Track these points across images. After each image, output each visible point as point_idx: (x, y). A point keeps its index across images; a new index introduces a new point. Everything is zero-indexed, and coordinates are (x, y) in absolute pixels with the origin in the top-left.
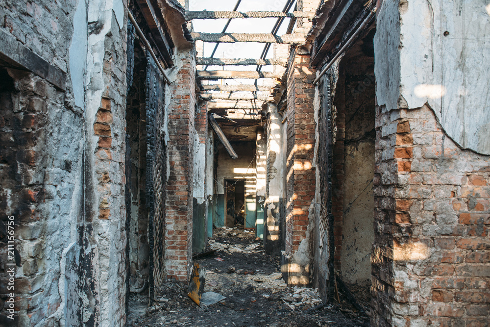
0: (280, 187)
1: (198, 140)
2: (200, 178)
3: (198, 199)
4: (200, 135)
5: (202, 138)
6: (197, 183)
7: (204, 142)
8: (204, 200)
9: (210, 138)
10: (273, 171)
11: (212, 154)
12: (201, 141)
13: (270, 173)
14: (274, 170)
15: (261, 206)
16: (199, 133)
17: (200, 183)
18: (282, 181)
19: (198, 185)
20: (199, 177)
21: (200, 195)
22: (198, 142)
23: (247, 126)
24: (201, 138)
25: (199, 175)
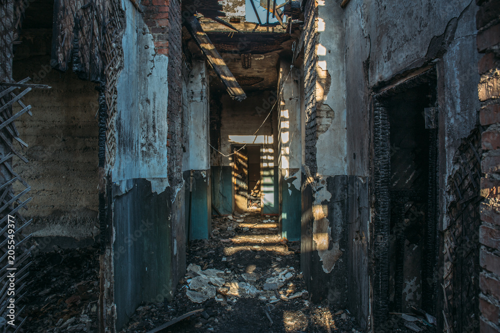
0: (340, 150)
1: (152, 46)
2: (157, 134)
3: (154, 183)
4: (156, 35)
5: (161, 43)
6: (150, 145)
7: (166, 51)
8: (167, 184)
9: (202, 74)
10: (323, 114)
11: (205, 100)
12: (158, 50)
13: (318, 120)
14: (328, 112)
15: (289, 185)
16: (153, 31)
17: (156, 145)
18: (345, 136)
19: (152, 151)
20: (155, 132)
21: (157, 171)
22: (151, 51)
23: (263, 53)
24: (157, 43)
25: (154, 127)
